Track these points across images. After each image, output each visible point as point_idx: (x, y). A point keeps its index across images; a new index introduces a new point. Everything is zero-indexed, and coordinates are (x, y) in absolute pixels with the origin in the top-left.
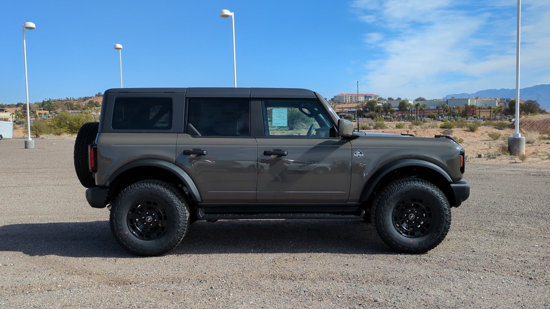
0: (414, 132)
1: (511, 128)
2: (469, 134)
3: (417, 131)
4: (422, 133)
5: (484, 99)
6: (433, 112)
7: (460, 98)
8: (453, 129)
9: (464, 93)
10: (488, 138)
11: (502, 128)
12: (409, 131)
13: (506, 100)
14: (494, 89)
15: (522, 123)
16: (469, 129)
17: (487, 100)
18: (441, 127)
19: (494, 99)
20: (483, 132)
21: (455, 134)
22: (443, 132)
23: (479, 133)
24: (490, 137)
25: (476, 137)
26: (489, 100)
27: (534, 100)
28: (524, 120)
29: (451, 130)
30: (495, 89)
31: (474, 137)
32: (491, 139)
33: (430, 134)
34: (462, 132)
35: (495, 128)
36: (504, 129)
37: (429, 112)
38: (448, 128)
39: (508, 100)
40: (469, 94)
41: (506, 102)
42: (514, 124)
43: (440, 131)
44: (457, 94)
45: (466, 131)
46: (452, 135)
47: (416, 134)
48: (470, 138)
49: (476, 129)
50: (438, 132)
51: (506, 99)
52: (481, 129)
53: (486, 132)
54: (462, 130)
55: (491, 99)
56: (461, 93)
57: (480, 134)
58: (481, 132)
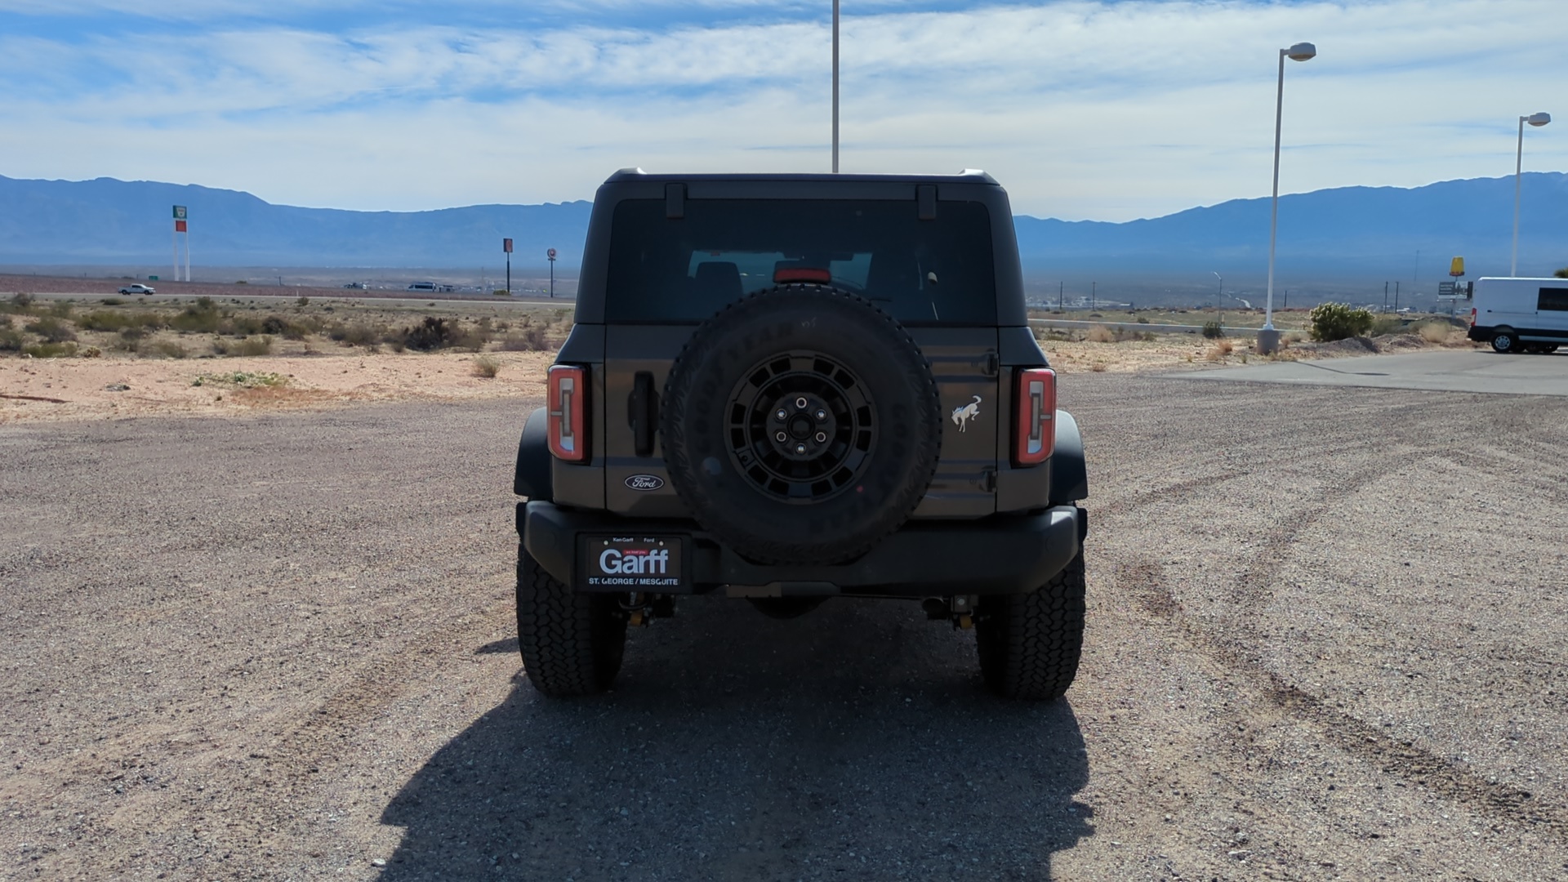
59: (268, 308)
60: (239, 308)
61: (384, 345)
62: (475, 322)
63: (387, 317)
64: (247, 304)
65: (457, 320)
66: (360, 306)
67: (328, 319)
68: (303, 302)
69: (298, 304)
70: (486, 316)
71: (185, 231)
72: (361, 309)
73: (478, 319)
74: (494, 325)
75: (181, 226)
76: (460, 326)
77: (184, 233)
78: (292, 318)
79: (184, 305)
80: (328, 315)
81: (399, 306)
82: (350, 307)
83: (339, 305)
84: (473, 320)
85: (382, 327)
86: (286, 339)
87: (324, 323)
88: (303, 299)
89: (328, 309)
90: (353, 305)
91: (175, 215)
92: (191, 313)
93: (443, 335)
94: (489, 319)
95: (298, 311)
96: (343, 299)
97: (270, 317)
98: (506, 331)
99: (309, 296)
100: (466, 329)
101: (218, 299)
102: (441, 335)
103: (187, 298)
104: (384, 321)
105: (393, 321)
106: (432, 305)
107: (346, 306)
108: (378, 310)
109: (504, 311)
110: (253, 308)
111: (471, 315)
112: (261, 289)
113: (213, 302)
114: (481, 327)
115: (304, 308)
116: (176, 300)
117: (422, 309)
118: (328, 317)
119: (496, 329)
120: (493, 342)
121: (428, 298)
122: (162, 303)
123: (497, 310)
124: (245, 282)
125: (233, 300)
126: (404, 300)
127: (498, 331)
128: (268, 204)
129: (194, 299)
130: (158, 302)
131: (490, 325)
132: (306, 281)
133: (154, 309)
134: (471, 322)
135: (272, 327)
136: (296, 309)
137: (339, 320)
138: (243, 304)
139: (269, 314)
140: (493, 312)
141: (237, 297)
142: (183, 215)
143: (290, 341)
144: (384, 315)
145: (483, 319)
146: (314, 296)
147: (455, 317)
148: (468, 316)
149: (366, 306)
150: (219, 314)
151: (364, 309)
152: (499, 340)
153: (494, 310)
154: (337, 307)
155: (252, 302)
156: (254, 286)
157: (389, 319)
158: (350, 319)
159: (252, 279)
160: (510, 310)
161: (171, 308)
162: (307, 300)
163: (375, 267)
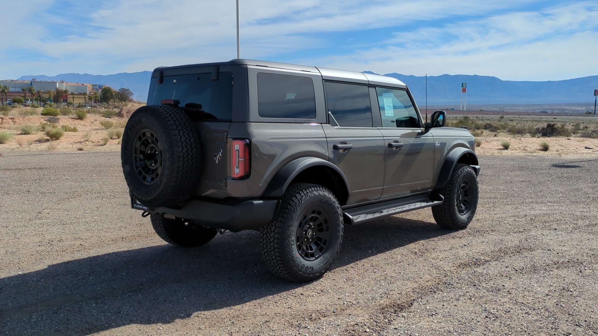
0: (11, 119)
1: (119, 117)
2: (77, 122)
3: (15, 118)
4: (21, 121)
5: (70, 84)
6: (19, 95)
7: (42, 81)
8: (58, 117)
9: (43, 75)
10: (100, 126)
11: (110, 116)
12: (4, 118)
13: (99, 87)
14: (76, 73)
15: (129, 111)
16: (77, 117)
17: (74, 85)
18: (42, 114)
19: (81, 84)
20: (93, 121)
21: (62, 122)
22: (48, 119)
23: (88, 121)
24: (102, 126)
25: (87, 126)
26: (76, 84)
27: (127, 88)
28: (131, 108)
29: (57, 117)
30: (78, 74)
31: (85, 125)
32: (103, 127)
33: (32, 122)
34: (70, 120)
35: (103, 116)
36: (112, 117)
37: (14, 95)
38: (53, 116)
39: (100, 86)
40: (48, 77)
41: (98, 89)
42: (122, 112)
43: (44, 119)
44: (34, 75)
45: (74, 118)
46: (59, 123)
47: (13, 121)
48: (80, 126)
49: (84, 116)
50: (42, 119)
51: (99, 85)
52: (90, 117)
53: (95, 120)
54: (69, 118)
55: (78, 85)
56: (39, 75)
57: (90, 123)
58: (90, 120)
59: (488, 120)
60: (478, 120)
61: (528, 134)
62: (573, 126)
63: (535, 123)
64: (481, 118)
65: (565, 125)
66: (524, 119)
67: (510, 124)
68: (502, 118)
69: (500, 118)
70: (579, 123)
71: (465, 92)
72: (524, 120)
73: (574, 124)
74: (581, 127)
75: (464, 90)
76: (566, 127)
77: (465, 93)
78: (495, 124)
79: (459, 119)
80: (511, 122)
81: (541, 119)
82: (520, 119)
83: (516, 119)
84: (572, 125)
85: (532, 127)
86: (490, 131)
87: (509, 126)
88: (502, 116)
89: (511, 120)
90: (522, 119)
91: (462, 86)
92: (461, 122)
93: (554, 131)
94: (580, 124)
95: (499, 121)
96: (518, 116)
97: (487, 123)
98: (587, 130)
99: (505, 115)
100: (568, 128)
101: (471, 117)
102: (553, 131)
103: (460, 116)
104: (533, 125)
105: (537, 125)
106: (555, 118)
107: (519, 119)
108: (531, 121)
109: (588, 121)
110: (483, 120)
111: (572, 123)
112: (488, 113)
113: (469, 118)
114: (575, 128)
115: (502, 120)
116: (456, 117)
117: (550, 120)
118: (511, 123)
119: (582, 129)
120: (578, 134)
121: (554, 116)
122: (452, 118)
123: (584, 121)
124: (483, 110)
125: (476, 117)
126: (543, 116)
127: (583, 129)
128: (502, 81)
129: (463, 117)
130: (450, 118)
131: (580, 127)
132: (513, 109)
133: (448, 120)
134: (571, 125)
135: (486, 127)
136: (498, 120)
137: (515, 124)
138: (479, 118)
139: (489, 122)
140: (582, 121)
141: (477, 116)
142: (465, 86)
143: (491, 132)
144: (534, 123)
145: (577, 124)
146: (507, 115)
147: (564, 124)
148: (570, 123)
149: (527, 119)
150: (470, 122)
151: (526, 120)
152: (581, 133)
153: (583, 121)
154: (515, 120)
155: (483, 118)
156: (485, 111)
157: (536, 124)
158: (519, 124)
159: (484, 109)
160: (591, 121)
161: (454, 120)
162: (504, 117)
163: (542, 103)
